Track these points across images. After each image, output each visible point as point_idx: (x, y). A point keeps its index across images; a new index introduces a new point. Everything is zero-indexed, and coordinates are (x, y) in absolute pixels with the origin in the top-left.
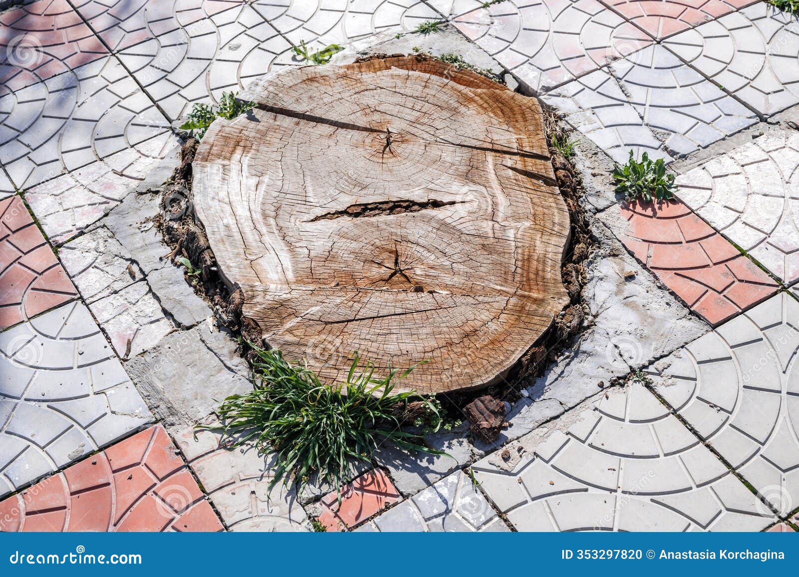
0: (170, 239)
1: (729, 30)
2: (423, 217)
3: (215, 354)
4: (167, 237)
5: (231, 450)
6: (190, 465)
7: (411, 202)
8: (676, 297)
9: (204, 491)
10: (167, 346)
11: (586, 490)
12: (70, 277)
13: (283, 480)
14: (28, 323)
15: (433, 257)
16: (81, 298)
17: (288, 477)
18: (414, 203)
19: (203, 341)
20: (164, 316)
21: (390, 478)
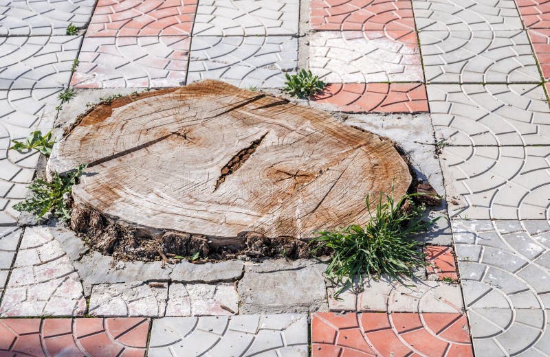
0: (148, 257)
1: (212, 14)
2: (262, 150)
3: (279, 270)
4: (144, 259)
5: (363, 290)
6: (358, 311)
7: (244, 150)
8: (398, 113)
9: (385, 312)
10: (248, 290)
11: (498, 190)
12: (127, 316)
13: (403, 280)
14: (150, 349)
15: (297, 161)
16: (152, 318)
17: (403, 278)
18: (247, 149)
19: (263, 272)
20: (215, 286)
21: (434, 245)
